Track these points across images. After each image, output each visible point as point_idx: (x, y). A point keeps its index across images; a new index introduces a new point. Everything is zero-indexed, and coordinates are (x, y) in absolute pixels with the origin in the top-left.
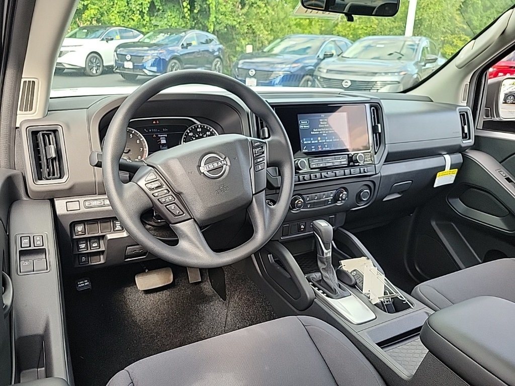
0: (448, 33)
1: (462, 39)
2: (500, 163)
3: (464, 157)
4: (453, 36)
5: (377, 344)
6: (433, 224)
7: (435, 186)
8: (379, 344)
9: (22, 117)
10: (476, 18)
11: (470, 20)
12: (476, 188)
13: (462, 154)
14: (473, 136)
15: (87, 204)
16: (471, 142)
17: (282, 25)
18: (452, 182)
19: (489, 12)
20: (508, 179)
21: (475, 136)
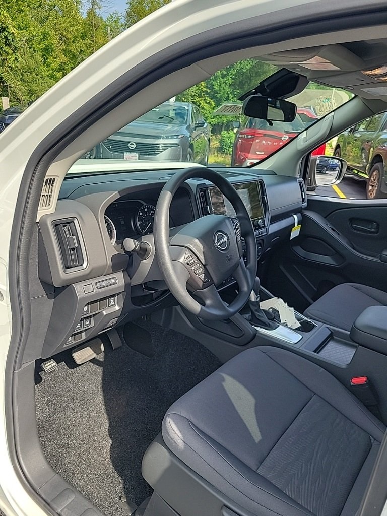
0: (196, 96)
1: (208, 102)
2: (325, 218)
3: (303, 215)
4: (200, 99)
5: (314, 352)
6: (282, 267)
7: (291, 239)
8: (315, 351)
9: (42, 212)
10: (216, 83)
11: (212, 85)
12: (310, 237)
13: (302, 214)
14: (306, 200)
15: (99, 285)
16: (305, 204)
17: (34, 74)
18: (298, 235)
19: (225, 79)
20: (332, 229)
21: (308, 200)
